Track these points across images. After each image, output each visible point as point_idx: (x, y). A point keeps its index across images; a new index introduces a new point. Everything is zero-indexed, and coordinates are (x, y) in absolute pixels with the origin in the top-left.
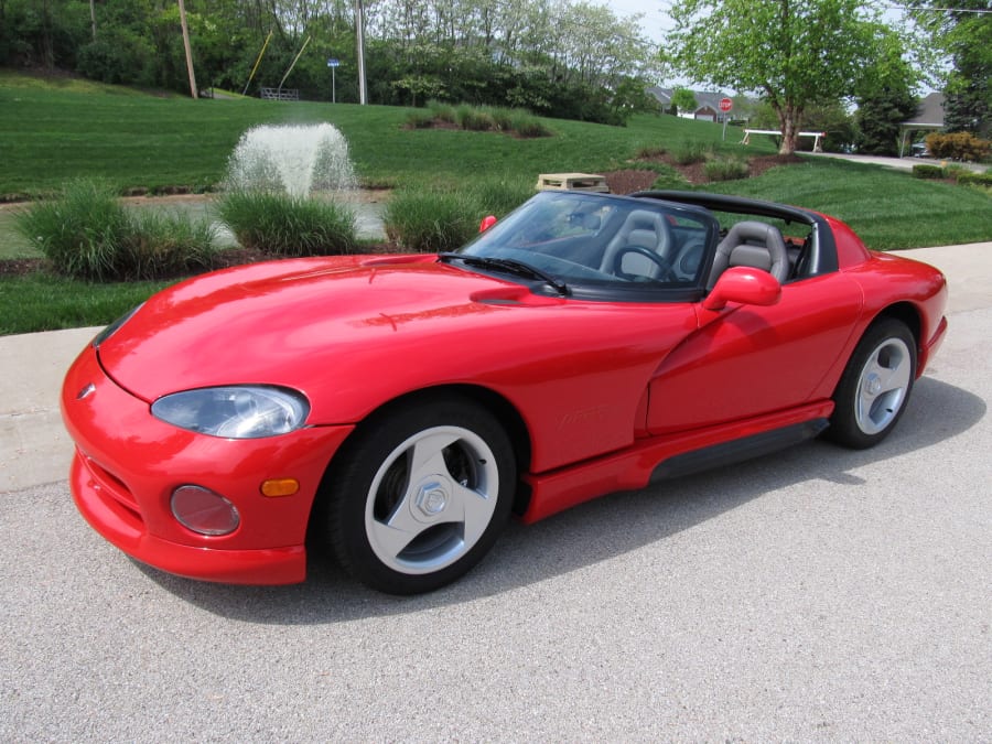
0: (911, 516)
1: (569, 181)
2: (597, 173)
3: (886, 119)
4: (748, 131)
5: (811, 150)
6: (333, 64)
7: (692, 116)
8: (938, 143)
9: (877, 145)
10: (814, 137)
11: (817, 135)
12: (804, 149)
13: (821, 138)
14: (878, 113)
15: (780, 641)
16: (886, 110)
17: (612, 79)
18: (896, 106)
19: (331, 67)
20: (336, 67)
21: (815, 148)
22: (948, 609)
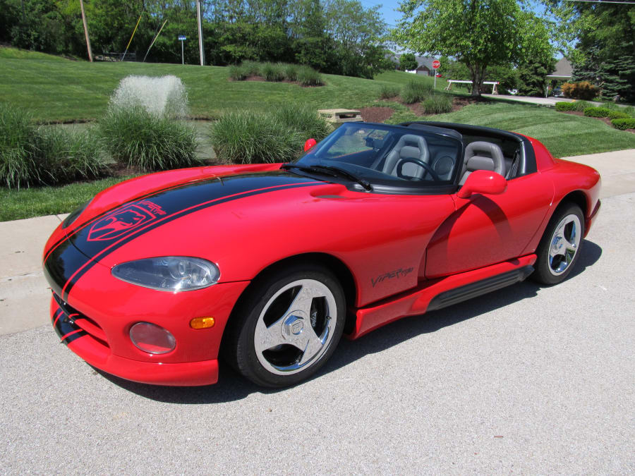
0: (581, 354)
1: (337, 114)
2: (355, 109)
3: (536, 74)
4: (450, 81)
5: (491, 93)
6: (182, 39)
7: (414, 72)
8: (569, 89)
9: (531, 90)
10: (492, 85)
11: (495, 83)
12: (486, 93)
13: (497, 85)
14: (532, 70)
15: (497, 462)
16: (536, 68)
17: (363, 47)
18: (542, 66)
19: (181, 41)
20: (184, 41)
21: (494, 92)
22: (614, 429)
